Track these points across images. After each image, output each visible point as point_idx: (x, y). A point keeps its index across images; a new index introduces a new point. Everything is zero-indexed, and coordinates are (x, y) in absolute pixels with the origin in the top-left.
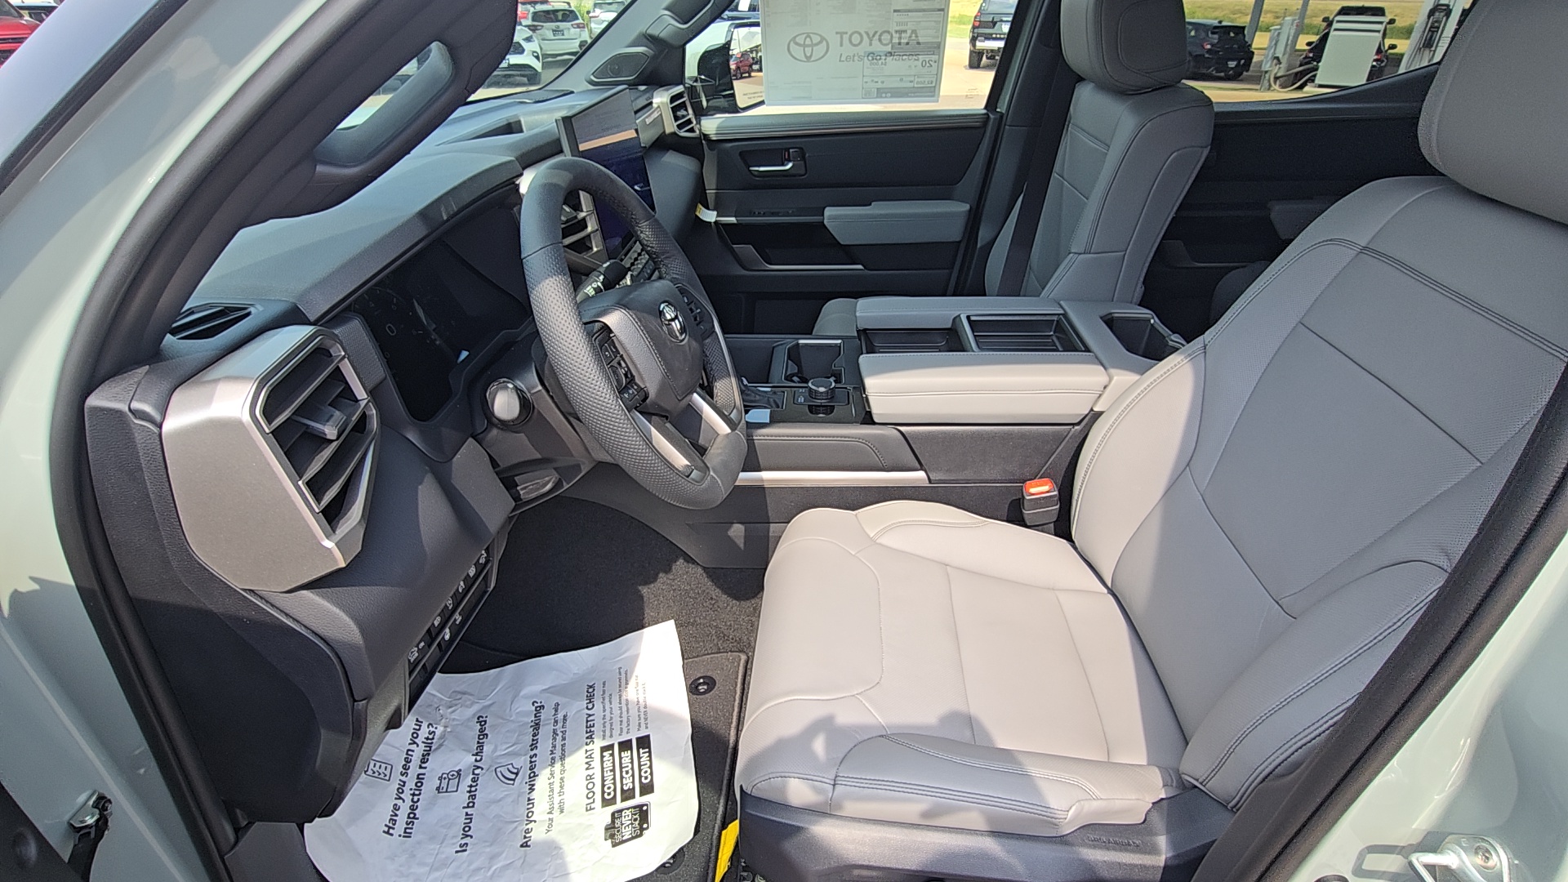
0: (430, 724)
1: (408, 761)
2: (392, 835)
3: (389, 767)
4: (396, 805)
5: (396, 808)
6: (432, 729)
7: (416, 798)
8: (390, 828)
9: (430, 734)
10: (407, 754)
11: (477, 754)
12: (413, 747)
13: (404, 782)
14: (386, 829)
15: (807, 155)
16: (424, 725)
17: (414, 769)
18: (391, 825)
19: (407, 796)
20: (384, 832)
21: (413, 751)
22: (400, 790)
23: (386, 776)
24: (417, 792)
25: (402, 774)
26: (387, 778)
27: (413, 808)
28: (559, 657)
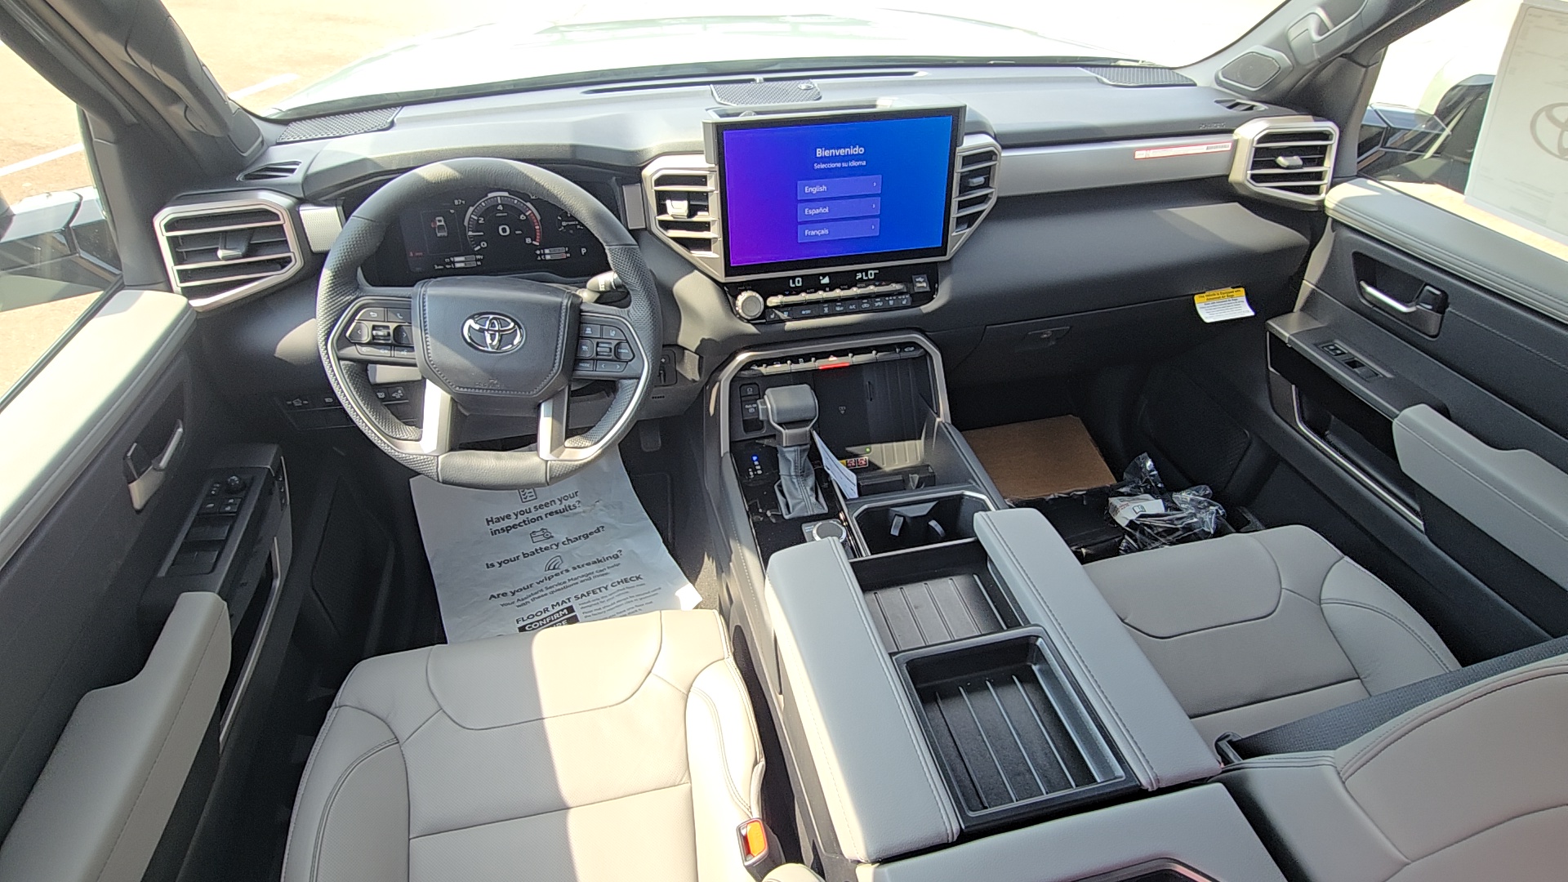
0: (579, 502)
1: (546, 505)
2: (488, 524)
3: (534, 497)
4: (510, 515)
5: (508, 517)
6: (577, 505)
7: (523, 524)
8: (492, 521)
9: (573, 506)
10: (551, 502)
11: (568, 540)
12: (558, 502)
13: (530, 512)
14: (490, 519)
15: (1449, 309)
16: (576, 499)
17: (542, 512)
18: (494, 520)
19: (521, 518)
20: (487, 519)
21: (555, 504)
22: (522, 513)
23: (525, 498)
24: (527, 522)
25: (535, 507)
26: (524, 500)
27: (514, 526)
28: (665, 551)
